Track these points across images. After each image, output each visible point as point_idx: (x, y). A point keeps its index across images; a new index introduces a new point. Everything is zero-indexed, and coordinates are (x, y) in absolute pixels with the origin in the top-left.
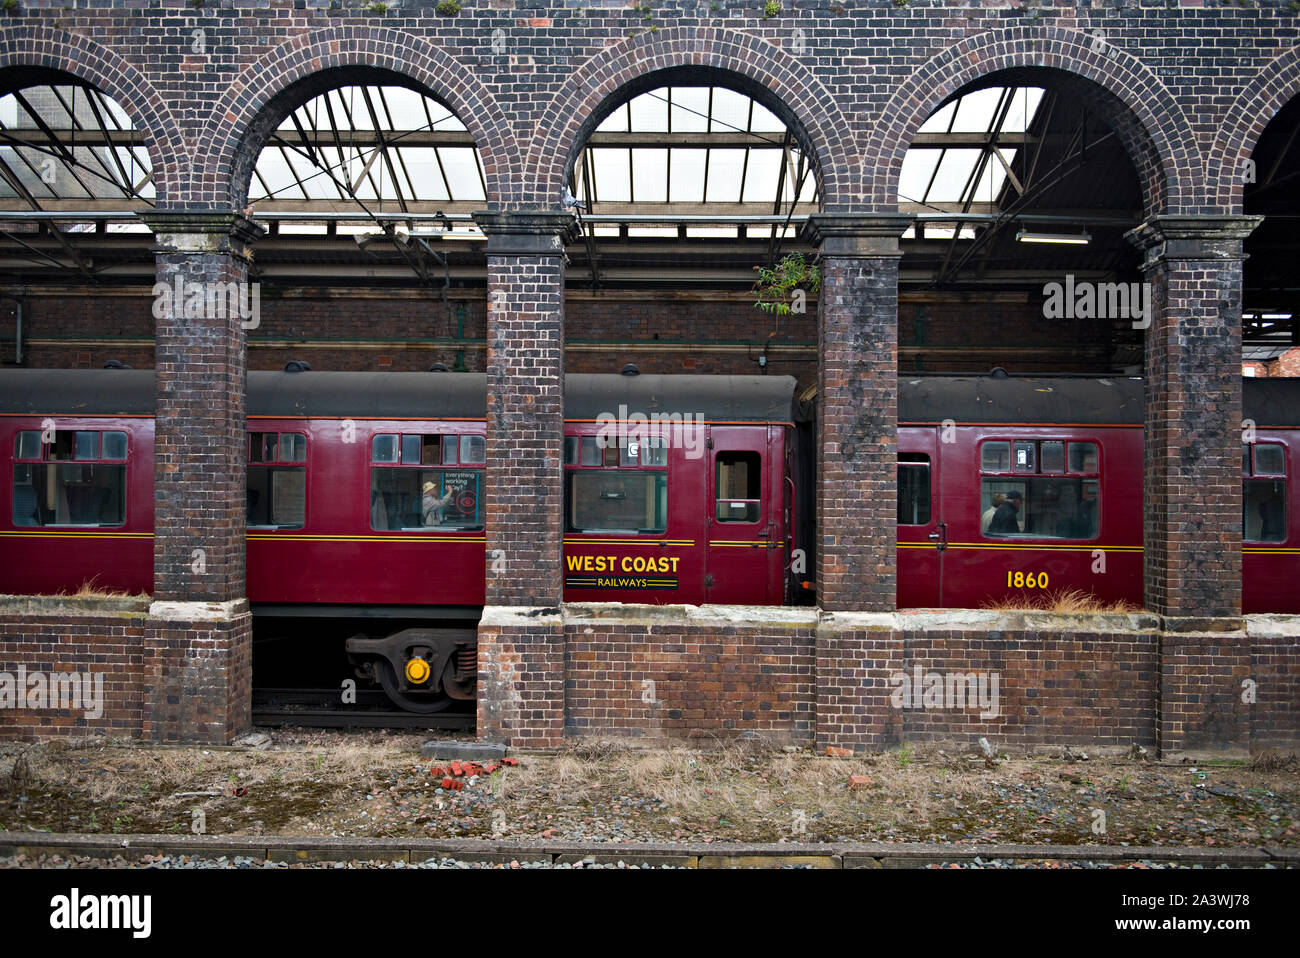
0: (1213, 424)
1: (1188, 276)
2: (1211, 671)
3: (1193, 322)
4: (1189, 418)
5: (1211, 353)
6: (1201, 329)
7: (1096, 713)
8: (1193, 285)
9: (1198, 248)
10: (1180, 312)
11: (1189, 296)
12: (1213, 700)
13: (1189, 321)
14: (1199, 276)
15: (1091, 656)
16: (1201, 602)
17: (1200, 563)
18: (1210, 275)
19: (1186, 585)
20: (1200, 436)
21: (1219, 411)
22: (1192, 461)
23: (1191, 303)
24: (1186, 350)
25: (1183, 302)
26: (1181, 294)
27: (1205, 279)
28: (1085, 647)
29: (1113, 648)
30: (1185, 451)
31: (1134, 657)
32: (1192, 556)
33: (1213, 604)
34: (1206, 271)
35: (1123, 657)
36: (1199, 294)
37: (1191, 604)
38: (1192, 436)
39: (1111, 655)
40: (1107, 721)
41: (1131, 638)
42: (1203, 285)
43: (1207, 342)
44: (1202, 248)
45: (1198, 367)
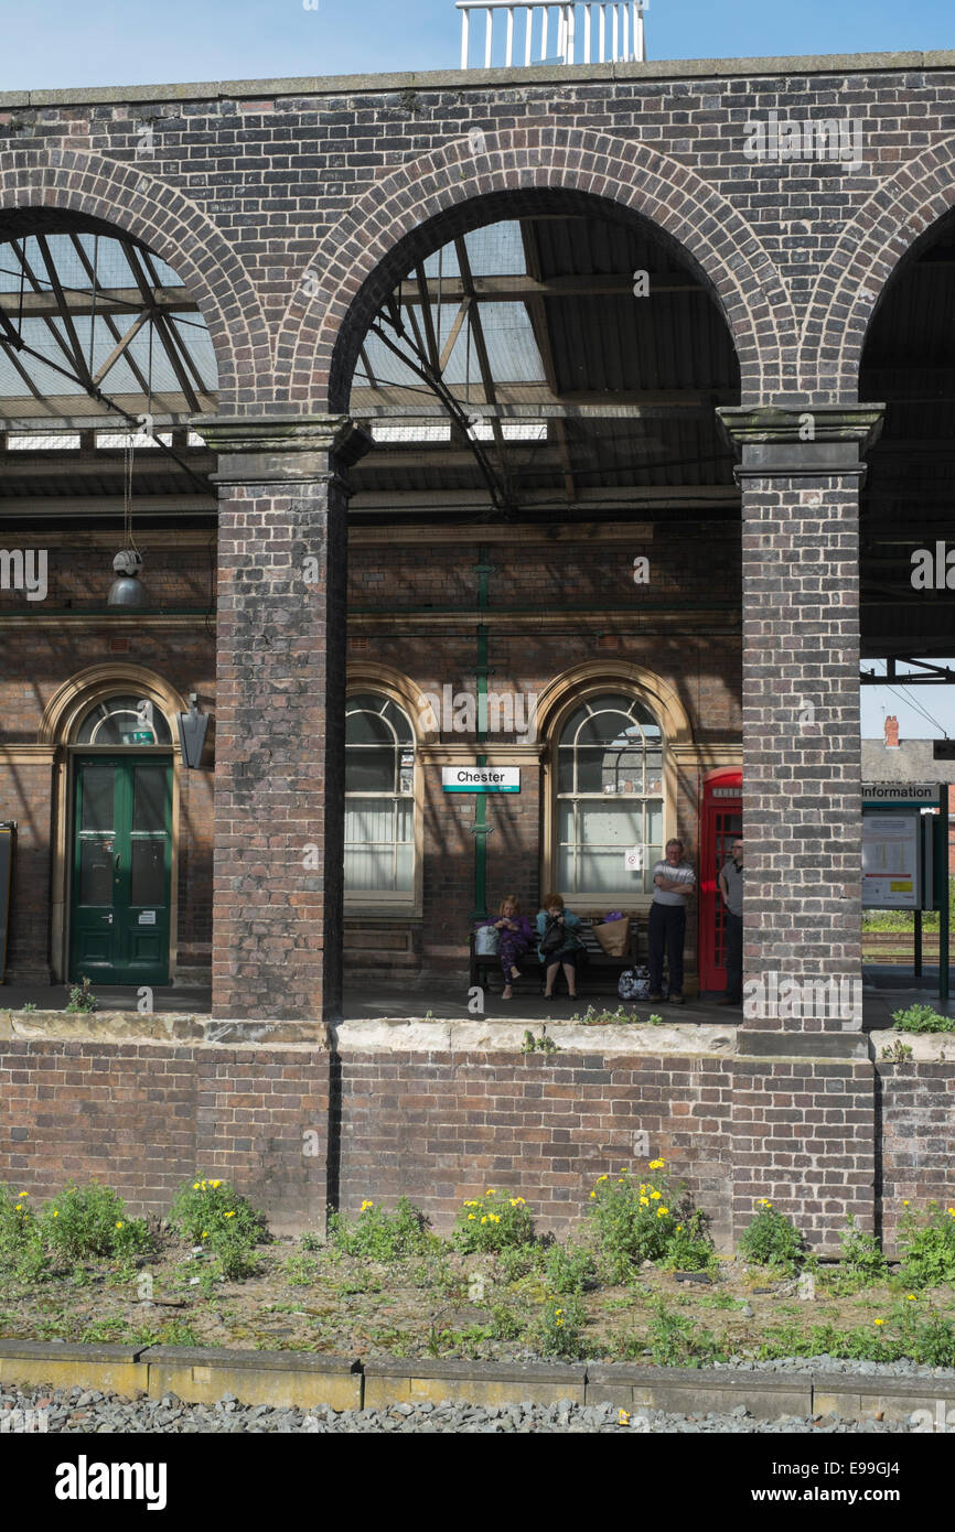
0: (283, 728)
1: (248, 506)
2: (271, 1102)
3: (257, 574)
4: (247, 719)
5: (281, 618)
6: (267, 585)
7: (112, 1165)
8: (254, 520)
9: (263, 466)
10: (235, 560)
11: (250, 536)
12: (273, 1146)
13: (249, 574)
14: (264, 505)
15: (104, 1080)
16: (260, 997)
17: (260, 938)
18: (279, 505)
19: (240, 971)
20: (263, 745)
21: (291, 707)
22: (249, 784)
23: (251, 547)
24: (242, 616)
25: (240, 545)
26: (237, 534)
27: (273, 511)
28: (97, 1064)
29: (138, 1067)
30: (241, 768)
31: (168, 1082)
32: (248, 926)
33: (280, 999)
34: (273, 499)
35: (154, 1081)
36: (263, 533)
37: (249, 1000)
38: (253, 745)
39: (134, 1077)
40: (128, 1178)
41: (166, 1052)
42: (270, 519)
43: (274, 603)
44: (268, 465)
45: (260, 642)
